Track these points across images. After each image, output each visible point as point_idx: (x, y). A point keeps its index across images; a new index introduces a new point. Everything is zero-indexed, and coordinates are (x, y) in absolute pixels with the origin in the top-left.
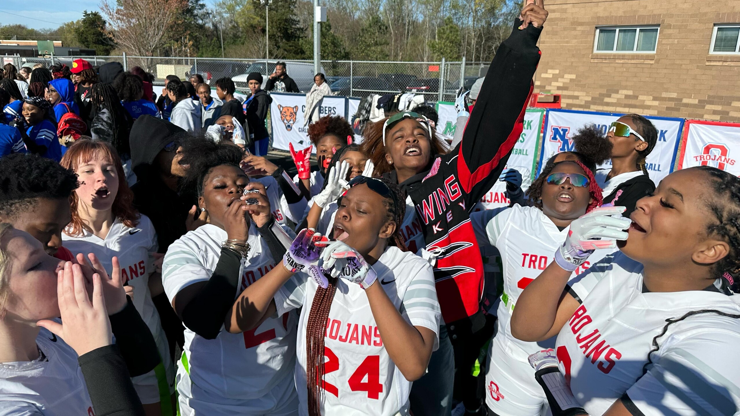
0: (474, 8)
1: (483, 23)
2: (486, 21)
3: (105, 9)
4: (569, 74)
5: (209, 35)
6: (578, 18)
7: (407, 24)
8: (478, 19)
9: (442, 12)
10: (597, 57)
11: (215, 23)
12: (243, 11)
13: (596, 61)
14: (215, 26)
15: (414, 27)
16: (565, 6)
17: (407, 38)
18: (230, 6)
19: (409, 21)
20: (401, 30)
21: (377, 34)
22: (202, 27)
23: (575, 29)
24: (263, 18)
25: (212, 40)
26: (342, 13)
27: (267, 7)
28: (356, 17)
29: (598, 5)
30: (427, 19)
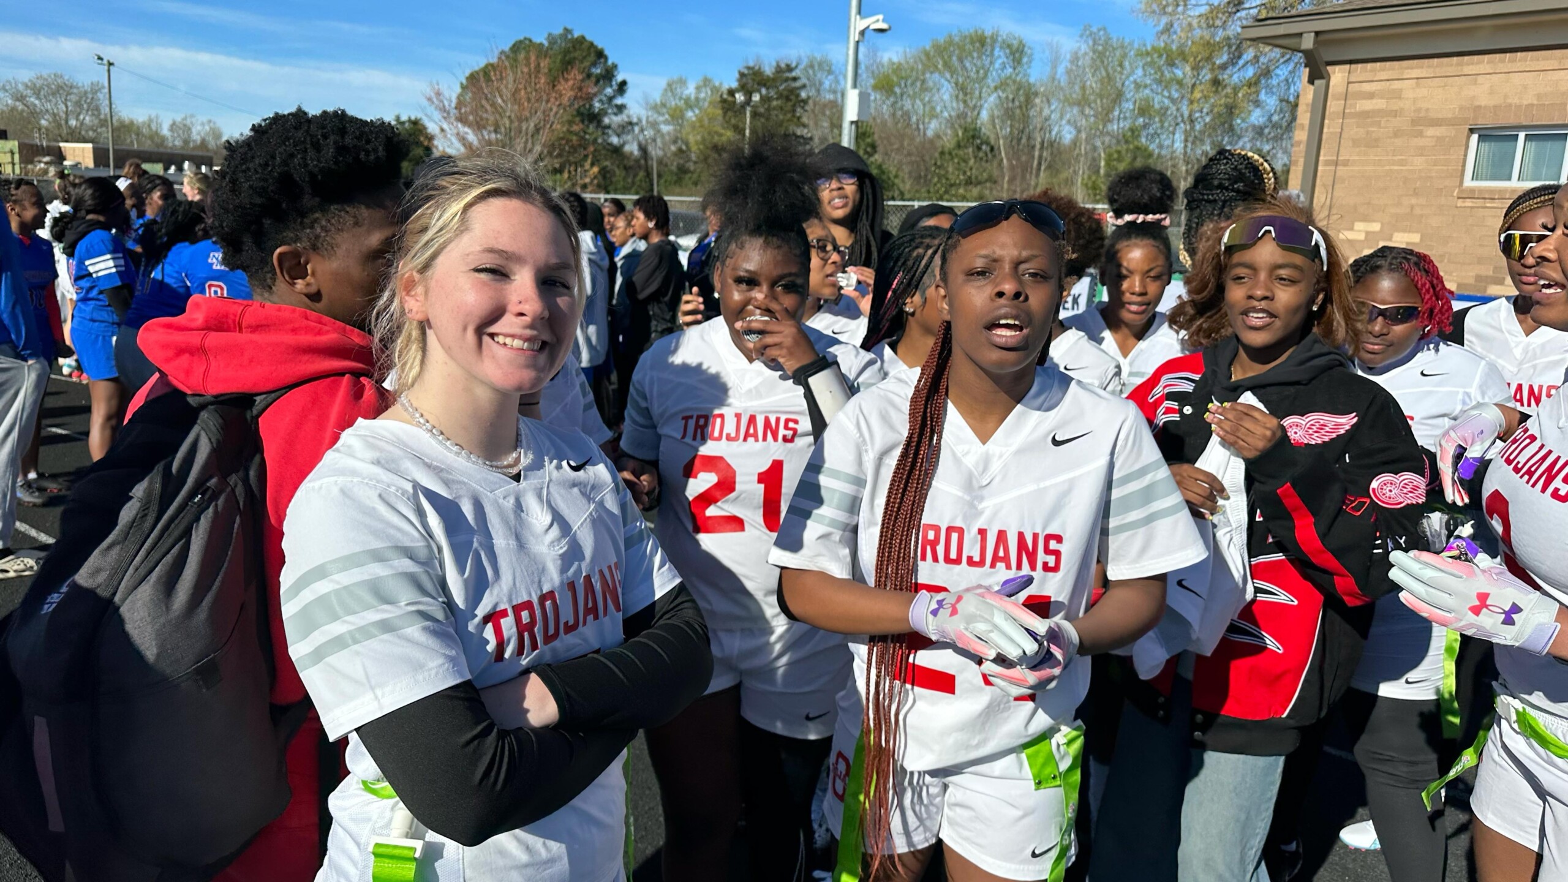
0: (1186, 114)
1: (1207, 147)
2: (1213, 143)
3: (435, 100)
4: (1404, 231)
5: (630, 168)
6: (1427, 110)
7: (1038, 146)
8: (1195, 137)
9: (1116, 122)
10: (1471, 195)
11: (643, 142)
12: (700, 120)
13: (1470, 204)
14: (643, 149)
15: (1052, 154)
16: (1397, 85)
17: (1038, 175)
18: (675, 110)
19: (1043, 143)
20: (1024, 158)
21: (972, 162)
22: (617, 151)
23: (1420, 134)
24: (740, 133)
25: (635, 176)
26: (900, 125)
27: (748, 110)
28: (930, 133)
29: (1476, 80)
30: (1083, 135)
